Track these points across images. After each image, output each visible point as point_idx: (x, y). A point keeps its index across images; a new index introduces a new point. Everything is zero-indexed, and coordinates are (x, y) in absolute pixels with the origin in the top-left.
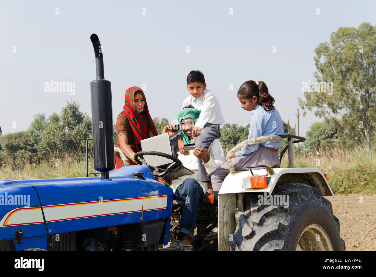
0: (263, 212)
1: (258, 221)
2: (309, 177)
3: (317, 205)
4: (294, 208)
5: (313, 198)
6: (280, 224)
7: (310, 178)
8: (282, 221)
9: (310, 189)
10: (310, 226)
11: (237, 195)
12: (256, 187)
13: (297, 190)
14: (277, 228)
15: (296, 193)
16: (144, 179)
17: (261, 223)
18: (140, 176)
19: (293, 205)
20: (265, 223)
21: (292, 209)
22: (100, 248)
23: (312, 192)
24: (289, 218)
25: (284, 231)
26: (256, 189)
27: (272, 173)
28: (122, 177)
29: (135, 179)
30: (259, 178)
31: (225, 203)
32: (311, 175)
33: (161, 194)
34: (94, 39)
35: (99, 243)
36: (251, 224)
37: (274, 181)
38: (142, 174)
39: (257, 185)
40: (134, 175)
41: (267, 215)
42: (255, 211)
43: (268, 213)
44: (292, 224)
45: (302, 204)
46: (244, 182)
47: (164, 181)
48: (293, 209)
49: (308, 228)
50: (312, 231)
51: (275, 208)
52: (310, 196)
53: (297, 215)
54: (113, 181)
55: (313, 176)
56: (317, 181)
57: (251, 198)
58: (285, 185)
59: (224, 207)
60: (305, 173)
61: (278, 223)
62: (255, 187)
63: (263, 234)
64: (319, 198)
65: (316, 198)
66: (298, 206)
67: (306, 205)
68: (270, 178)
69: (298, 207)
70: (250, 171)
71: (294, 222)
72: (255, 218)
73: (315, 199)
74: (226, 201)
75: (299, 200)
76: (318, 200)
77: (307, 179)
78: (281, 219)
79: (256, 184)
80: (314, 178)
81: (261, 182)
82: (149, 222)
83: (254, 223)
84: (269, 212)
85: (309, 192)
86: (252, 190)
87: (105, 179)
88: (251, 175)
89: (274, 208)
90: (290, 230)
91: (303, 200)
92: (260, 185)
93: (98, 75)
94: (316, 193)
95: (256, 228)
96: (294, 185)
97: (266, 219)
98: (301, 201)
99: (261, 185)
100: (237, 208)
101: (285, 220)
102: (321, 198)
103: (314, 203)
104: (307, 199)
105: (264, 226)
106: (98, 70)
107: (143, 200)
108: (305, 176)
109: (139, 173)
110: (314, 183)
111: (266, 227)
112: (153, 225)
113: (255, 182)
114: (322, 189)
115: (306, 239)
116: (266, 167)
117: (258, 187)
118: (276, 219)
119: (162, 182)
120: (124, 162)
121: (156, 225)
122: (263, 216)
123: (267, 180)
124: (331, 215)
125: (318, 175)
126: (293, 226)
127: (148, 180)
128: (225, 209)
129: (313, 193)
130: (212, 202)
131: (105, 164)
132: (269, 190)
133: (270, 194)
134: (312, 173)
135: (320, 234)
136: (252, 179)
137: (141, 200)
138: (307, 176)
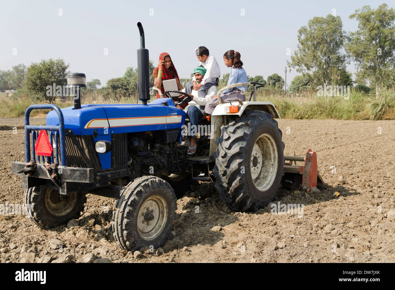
0: (236, 126)
1: (232, 131)
3: (268, 123)
5: (266, 119)
6: (245, 133)
7: (267, 107)
8: (246, 131)
10: (263, 135)
11: (223, 116)
12: (232, 112)
13: (256, 114)
14: (242, 135)
15: (255, 116)
16: (168, 106)
17: (234, 132)
18: (166, 104)
19: (253, 123)
20: (236, 132)
21: (253, 125)
22: (141, 142)
24: (250, 130)
25: (246, 137)
27: (242, 104)
29: (163, 106)
30: (234, 107)
31: (216, 120)
33: (178, 115)
34: (139, 25)
35: (141, 140)
36: (229, 133)
37: (243, 108)
38: (167, 103)
39: (233, 110)
40: (163, 103)
41: (238, 128)
42: (231, 125)
43: (238, 127)
44: (252, 133)
45: (259, 122)
46: (226, 109)
47: (181, 108)
49: (262, 136)
50: (265, 138)
51: (243, 124)
53: (255, 128)
54: (150, 106)
56: (270, 109)
58: (250, 111)
59: (215, 123)
60: (263, 105)
61: (243, 133)
63: (235, 138)
64: (270, 119)
66: (256, 123)
67: (261, 123)
68: (241, 107)
70: (230, 103)
71: (253, 132)
72: (231, 129)
75: (257, 119)
76: (269, 120)
77: (265, 108)
78: (245, 130)
79: (232, 110)
80: (269, 108)
81: (235, 109)
82: (170, 130)
83: (230, 132)
84: (239, 126)
85: (264, 115)
86: (230, 113)
87: (145, 105)
88: (230, 105)
90: (251, 136)
91: (260, 120)
93: (142, 46)
95: (231, 135)
96: (255, 111)
97: (237, 130)
98: (259, 120)
100: (223, 124)
101: (248, 130)
102: (271, 119)
103: (266, 121)
104: (263, 120)
105: (236, 134)
106: (142, 43)
107: (167, 117)
109: (165, 103)
110: (269, 111)
111: (237, 134)
112: (172, 132)
114: (274, 114)
115: (262, 142)
116: (239, 100)
117: (234, 112)
118: (243, 130)
119: (179, 108)
120: (161, 96)
121: (174, 132)
122: (235, 129)
123: (239, 108)
124: (276, 129)
125: (271, 106)
126: (253, 134)
127: (170, 106)
130: (209, 120)
131: (145, 97)
132: (239, 114)
133: (240, 116)
134: (268, 105)
135: (269, 139)
136: (230, 107)
137: (165, 117)
138: (265, 106)
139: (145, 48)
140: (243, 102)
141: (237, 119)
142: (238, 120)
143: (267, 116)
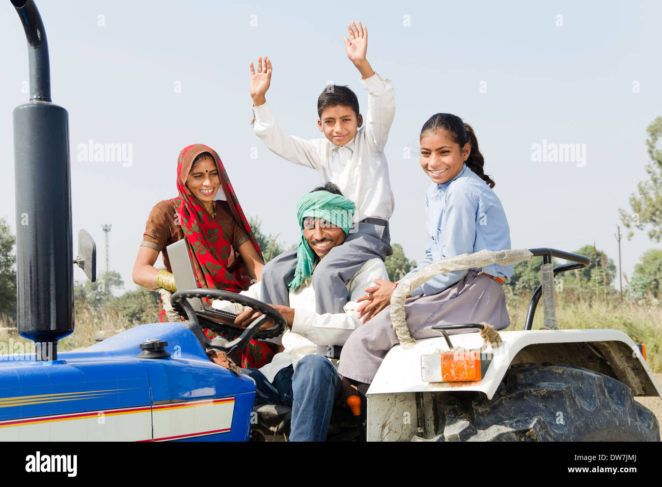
2: (600, 353)
3: (617, 423)
4: (553, 432)
5: (606, 406)
7: (604, 353)
9: (598, 382)
11: (418, 396)
12: (455, 379)
13: (564, 386)
15: (560, 394)
16: (167, 357)
18: (158, 349)
19: (552, 424)
21: (550, 436)
23: (604, 391)
26: (456, 384)
27: (496, 343)
28: (112, 354)
29: (144, 357)
31: (386, 416)
32: (604, 345)
37: (501, 362)
38: (163, 344)
39: (458, 372)
40: (143, 347)
45: (576, 421)
46: (426, 366)
47: (230, 362)
48: (552, 434)
51: (505, 431)
52: (598, 400)
55: (610, 349)
56: (619, 360)
57: (449, 403)
58: (536, 372)
59: (384, 427)
60: (588, 343)
62: (453, 378)
64: (623, 404)
65: (617, 404)
66: (565, 426)
67: (587, 425)
68: (491, 356)
69: (565, 429)
70: (443, 339)
73: (613, 406)
74: (389, 410)
75: (569, 410)
76: (620, 410)
77: (597, 356)
79: (453, 372)
80: (613, 354)
81: (465, 365)
85: (597, 391)
86: (447, 384)
88: (447, 348)
89: (501, 432)
91: (579, 412)
92: (464, 375)
93: (34, 90)
94: (615, 392)
96: (557, 372)
98: (575, 412)
99: (466, 373)
100: (418, 426)
102: (628, 404)
103: (608, 417)
104: (592, 409)
107: (155, 412)
108: (590, 350)
109: (153, 344)
110: (613, 366)
113: (453, 366)
116: (482, 327)
117: (460, 379)
119: (221, 364)
125: (622, 346)
128: (386, 430)
129: (607, 394)
130: (357, 412)
131: (49, 322)
132: (488, 386)
133: (490, 397)
134: (608, 342)
136: (447, 358)
137: (148, 413)
138: (596, 349)
139: (49, 100)
140: (501, 333)
141: (480, 410)
142: (482, 414)
143: (610, 392)
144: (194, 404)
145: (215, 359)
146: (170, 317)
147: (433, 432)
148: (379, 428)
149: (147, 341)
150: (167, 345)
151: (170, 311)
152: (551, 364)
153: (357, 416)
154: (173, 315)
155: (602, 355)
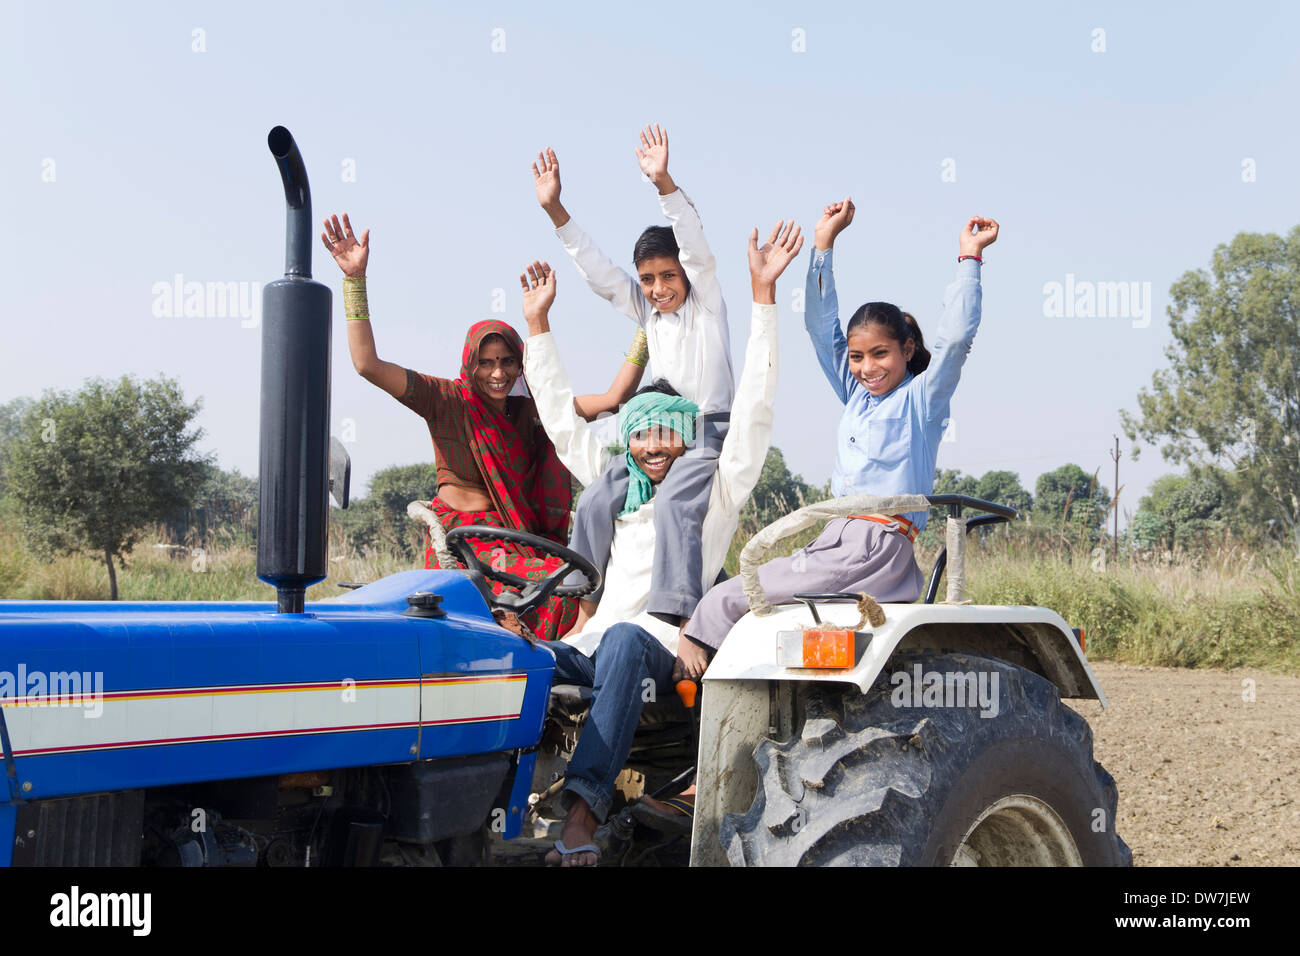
0: (841, 749)
1: (818, 780)
2: (1023, 638)
3: (1035, 732)
4: (946, 740)
5: (1020, 709)
6: (891, 794)
7: (1028, 639)
8: (901, 785)
9: (1012, 678)
10: (1006, 802)
11: (773, 686)
12: (821, 664)
14: (878, 808)
16: (441, 616)
17: (829, 786)
18: (430, 605)
19: (945, 730)
20: (841, 787)
21: (942, 745)
22: (242, 845)
23: (1020, 689)
24: (927, 776)
25: (902, 817)
26: (821, 672)
27: (878, 620)
28: (370, 608)
29: (411, 615)
30: (836, 633)
31: (727, 709)
32: (1029, 629)
33: (504, 670)
34: (281, 142)
35: (240, 829)
36: (798, 789)
37: (882, 646)
38: (436, 599)
39: (825, 656)
40: (410, 602)
41: (851, 760)
42: (814, 744)
43: (853, 753)
44: (937, 797)
45: (978, 728)
46: (783, 648)
47: (523, 627)
48: (944, 743)
49: (998, 807)
50: (1017, 817)
51: (882, 736)
52: (1010, 702)
53: (957, 764)
54: (323, 617)
55: (1037, 634)
56: (1048, 649)
57: (812, 697)
58: (931, 661)
59: (723, 723)
60: (1011, 626)
61: (883, 792)
62: (818, 663)
63: (831, 825)
64: (1044, 708)
65: (1036, 707)
66: (963, 733)
67: (993, 732)
68: (869, 637)
69: (963, 737)
70: (809, 611)
71: (944, 788)
72: (812, 767)
73: (1031, 710)
74: (732, 701)
75: (969, 713)
76: (1041, 715)
77: (1018, 642)
78: (897, 775)
79: (818, 655)
80: (1040, 640)
81: (835, 648)
82: (444, 762)
83: (806, 785)
84: (859, 752)
85: (1010, 689)
86: (809, 671)
87: (289, 610)
88: (812, 623)
89: (877, 737)
90: (928, 814)
92: (832, 660)
93: (290, 263)
94: (1035, 691)
95: (812, 801)
96: (958, 660)
97: (848, 773)
99: (835, 658)
100: (771, 725)
101: (913, 778)
102: (1052, 708)
103: (1023, 724)
105: (837, 797)
106: (292, 252)
107: (425, 687)
108: (1011, 635)
109: (425, 598)
110: (1040, 657)
111: (843, 799)
112: (459, 773)
113: (818, 647)
114: (1066, 676)
115: (1000, 838)
116: (859, 598)
117: (827, 665)
118: (880, 774)
119: (510, 629)
121: (471, 772)
122: (837, 762)
123: (859, 644)
124: (1084, 765)
125: (1052, 631)
126: (941, 802)
127: (456, 620)
128: (727, 728)
129: (1023, 693)
130: (690, 703)
131: (296, 565)
132: (863, 676)
133: (865, 690)
134: (1035, 625)
135: (1041, 827)
136: (812, 637)
137: (416, 687)
138: (1018, 633)
139: (310, 276)
141: (852, 707)
142: (854, 713)
143: (1029, 690)
144: (477, 679)
145: (502, 621)
146: (443, 559)
147: (790, 733)
148: (719, 726)
149: (417, 594)
150: (442, 600)
151: (442, 552)
152: (952, 652)
153: (689, 709)
154: (446, 557)
155: (1026, 641)
